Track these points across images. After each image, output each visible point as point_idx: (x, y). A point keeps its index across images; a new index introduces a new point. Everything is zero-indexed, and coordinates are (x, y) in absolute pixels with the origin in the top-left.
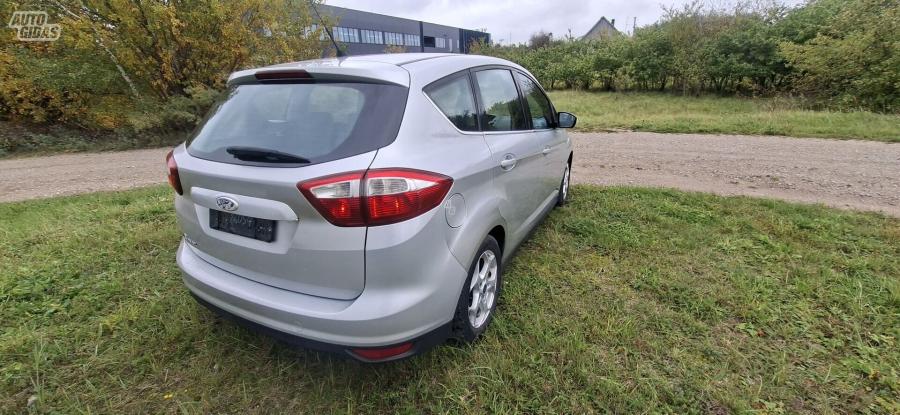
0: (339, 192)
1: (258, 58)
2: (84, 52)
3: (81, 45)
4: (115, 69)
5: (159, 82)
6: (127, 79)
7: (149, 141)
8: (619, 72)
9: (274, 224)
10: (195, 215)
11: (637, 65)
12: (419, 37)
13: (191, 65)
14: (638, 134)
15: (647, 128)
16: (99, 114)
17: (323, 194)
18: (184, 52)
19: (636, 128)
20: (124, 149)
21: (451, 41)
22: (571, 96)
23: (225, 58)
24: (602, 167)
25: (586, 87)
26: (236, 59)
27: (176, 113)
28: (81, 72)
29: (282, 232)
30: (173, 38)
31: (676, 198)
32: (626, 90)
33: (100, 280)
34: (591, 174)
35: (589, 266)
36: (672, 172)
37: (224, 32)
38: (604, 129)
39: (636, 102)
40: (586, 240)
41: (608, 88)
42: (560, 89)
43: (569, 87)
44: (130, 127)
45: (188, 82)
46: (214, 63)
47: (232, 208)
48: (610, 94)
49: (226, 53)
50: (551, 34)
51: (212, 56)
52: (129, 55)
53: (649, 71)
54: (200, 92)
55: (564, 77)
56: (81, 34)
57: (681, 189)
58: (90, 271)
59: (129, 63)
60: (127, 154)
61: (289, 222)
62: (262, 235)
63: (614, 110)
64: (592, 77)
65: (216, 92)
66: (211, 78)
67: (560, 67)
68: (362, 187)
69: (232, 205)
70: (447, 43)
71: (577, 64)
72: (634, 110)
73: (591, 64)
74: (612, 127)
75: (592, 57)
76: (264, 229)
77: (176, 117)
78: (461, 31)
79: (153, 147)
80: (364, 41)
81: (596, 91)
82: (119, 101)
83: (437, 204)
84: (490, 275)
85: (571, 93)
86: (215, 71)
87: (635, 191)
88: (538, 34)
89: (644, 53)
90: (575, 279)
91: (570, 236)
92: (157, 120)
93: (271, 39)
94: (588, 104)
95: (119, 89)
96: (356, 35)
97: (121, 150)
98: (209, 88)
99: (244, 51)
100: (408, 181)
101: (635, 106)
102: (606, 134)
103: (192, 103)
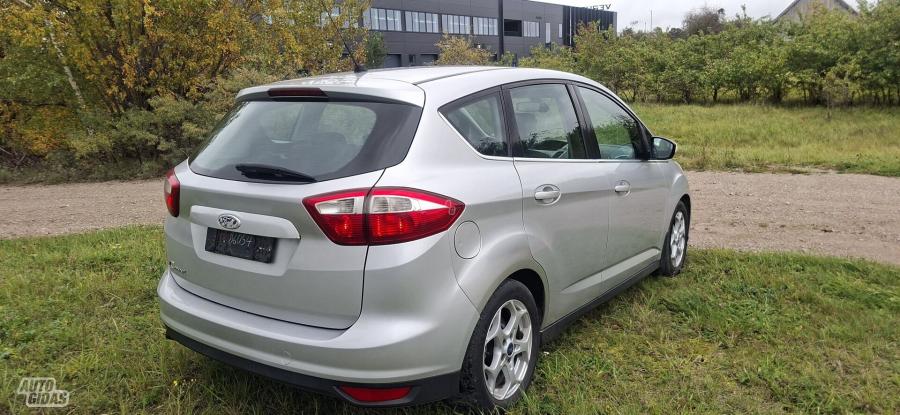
0: (343, 209)
1: (253, 57)
2: (29, 50)
3: (28, 40)
4: (61, 72)
5: (115, 89)
6: (74, 85)
7: (89, 172)
8: (831, 74)
9: (274, 242)
10: (190, 237)
11: (863, 62)
12: (496, 21)
13: (161, 66)
14: (847, 176)
15: (866, 169)
16: (30, 133)
17: (327, 210)
18: (152, 50)
19: (844, 168)
20: (56, 182)
21: (548, 25)
22: (745, 115)
23: (207, 56)
24: (763, 226)
25: (777, 99)
26: (222, 58)
27: (134, 132)
28: (23, 77)
29: (282, 251)
30: (142, 31)
31: (864, 273)
32: (849, 104)
33: (55, 328)
34: (740, 237)
35: (683, 352)
36: (882, 237)
37: (210, 23)
38: (787, 168)
39: (862, 125)
40: (690, 320)
41: (816, 100)
42: (729, 102)
43: (745, 98)
44: (68, 150)
45: (152, 90)
46: (192, 64)
47: (235, 226)
48: (817, 110)
49: (209, 50)
50: (722, 10)
51: (189, 54)
52: (83, 53)
53: (888, 73)
54: (167, 105)
55: (736, 81)
56: (31, 27)
57: (880, 261)
58: (40, 319)
59: (81, 65)
60: (59, 189)
61: (291, 240)
62: (261, 256)
63: (820, 138)
64: (787, 82)
65: (189, 105)
66: (185, 84)
67: (727, 66)
68: (366, 206)
69: (235, 222)
70: (542, 31)
71: (755, 61)
72: (859, 137)
73: (781, 61)
74: (803, 165)
75: (783, 50)
76: (263, 248)
77: (131, 138)
78: (566, 9)
79: (94, 180)
80: (409, 29)
81: (793, 105)
82: (59, 114)
83: (445, 230)
84: (519, 336)
85: (747, 108)
86: (191, 75)
87: (796, 261)
88: (698, 11)
89: (877, 43)
90: (657, 367)
91: (667, 315)
92: (105, 141)
93: (274, 30)
94: (776, 127)
95: (61, 100)
96: (398, 19)
97: (53, 184)
98: (181, 99)
99: (234, 47)
100: (413, 200)
101: (861, 132)
102: (789, 176)
103: (156, 119)
